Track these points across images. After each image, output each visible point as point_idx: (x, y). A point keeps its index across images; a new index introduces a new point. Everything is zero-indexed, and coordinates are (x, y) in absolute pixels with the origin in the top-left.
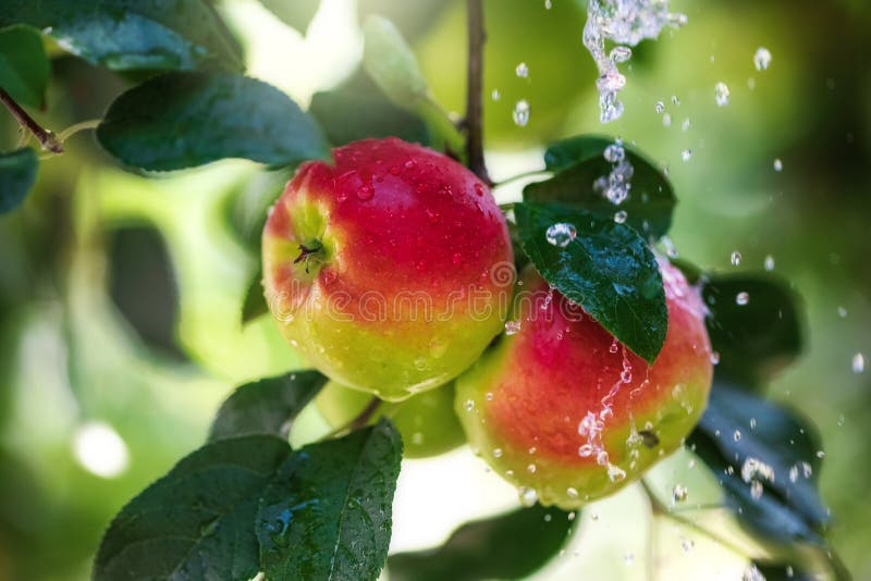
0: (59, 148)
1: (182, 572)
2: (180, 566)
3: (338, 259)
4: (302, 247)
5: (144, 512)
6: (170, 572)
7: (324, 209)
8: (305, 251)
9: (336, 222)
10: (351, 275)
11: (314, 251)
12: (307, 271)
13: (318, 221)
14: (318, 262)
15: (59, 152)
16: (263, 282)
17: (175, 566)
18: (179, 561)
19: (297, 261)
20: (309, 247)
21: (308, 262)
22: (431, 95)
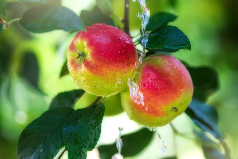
0: (8, 26)
1: (43, 145)
2: (42, 143)
3: (89, 57)
4: (79, 54)
5: (32, 127)
6: (40, 145)
7: (85, 43)
8: (80, 55)
9: (89, 47)
10: (93, 61)
11: (82, 55)
12: (80, 60)
13: (83, 47)
14: (83, 58)
15: (8, 27)
16: (67, 64)
17: (41, 143)
18: (42, 142)
19: (77, 58)
20: (81, 54)
21: (80, 58)
22: (114, 13)
